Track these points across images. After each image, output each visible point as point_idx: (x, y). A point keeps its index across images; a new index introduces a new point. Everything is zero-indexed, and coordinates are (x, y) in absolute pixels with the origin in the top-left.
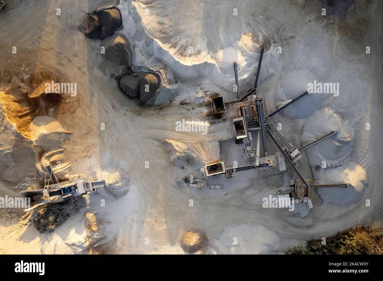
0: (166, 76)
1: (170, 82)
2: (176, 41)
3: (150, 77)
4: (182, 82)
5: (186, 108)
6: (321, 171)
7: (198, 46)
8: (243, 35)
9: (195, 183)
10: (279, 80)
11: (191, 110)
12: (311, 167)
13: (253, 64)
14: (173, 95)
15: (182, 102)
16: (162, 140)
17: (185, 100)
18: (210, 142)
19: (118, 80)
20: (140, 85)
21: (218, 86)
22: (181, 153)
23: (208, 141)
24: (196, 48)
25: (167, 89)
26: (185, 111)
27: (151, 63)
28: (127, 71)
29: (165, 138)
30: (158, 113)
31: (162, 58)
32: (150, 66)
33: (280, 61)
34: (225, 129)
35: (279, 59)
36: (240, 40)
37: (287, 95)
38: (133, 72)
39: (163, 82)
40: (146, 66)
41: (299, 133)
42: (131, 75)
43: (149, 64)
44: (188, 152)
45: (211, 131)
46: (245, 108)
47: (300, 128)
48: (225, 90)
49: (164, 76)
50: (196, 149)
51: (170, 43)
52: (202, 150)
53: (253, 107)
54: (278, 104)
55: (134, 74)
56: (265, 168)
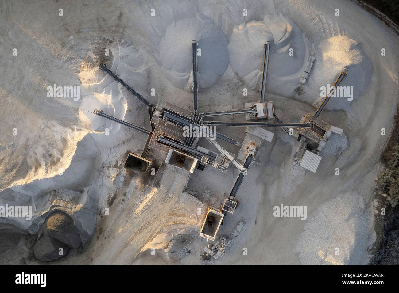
0: (64, 201)
1: (75, 201)
2: (33, 159)
3: (53, 222)
4: (86, 185)
5: (119, 202)
6: (306, 89)
7: (56, 136)
8: (79, 74)
9: (216, 251)
10: (161, 67)
11: (125, 198)
12: (293, 98)
13: (118, 88)
14: (93, 207)
15: (108, 201)
16: (138, 255)
17: (110, 196)
18: (178, 202)
19: (33, 259)
20: (55, 238)
21: (119, 145)
22: (168, 246)
23: (175, 204)
24: (57, 140)
25: (79, 211)
26: (121, 205)
27: (36, 208)
28: (30, 240)
29: (139, 251)
30: (104, 238)
31: (42, 190)
32: (39, 213)
33: (138, 50)
34: (175, 174)
35: (135, 50)
36: (81, 83)
37: (184, 71)
38: (36, 235)
39: (69, 210)
40: (36, 218)
41: (241, 85)
42: (38, 239)
43: (36, 212)
44: (173, 236)
45: (166, 192)
46: (161, 137)
47: (236, 79)
48: (129, 140)
49: (62, 204)
50: (175, 224)
51: (31, 169)
52: (181, 218)
53: (168, 125)
54: (188, 88)
55: (39, 236)
56: (252, 162)
